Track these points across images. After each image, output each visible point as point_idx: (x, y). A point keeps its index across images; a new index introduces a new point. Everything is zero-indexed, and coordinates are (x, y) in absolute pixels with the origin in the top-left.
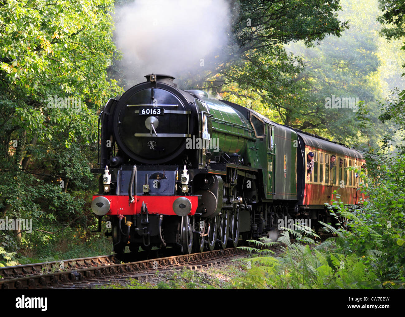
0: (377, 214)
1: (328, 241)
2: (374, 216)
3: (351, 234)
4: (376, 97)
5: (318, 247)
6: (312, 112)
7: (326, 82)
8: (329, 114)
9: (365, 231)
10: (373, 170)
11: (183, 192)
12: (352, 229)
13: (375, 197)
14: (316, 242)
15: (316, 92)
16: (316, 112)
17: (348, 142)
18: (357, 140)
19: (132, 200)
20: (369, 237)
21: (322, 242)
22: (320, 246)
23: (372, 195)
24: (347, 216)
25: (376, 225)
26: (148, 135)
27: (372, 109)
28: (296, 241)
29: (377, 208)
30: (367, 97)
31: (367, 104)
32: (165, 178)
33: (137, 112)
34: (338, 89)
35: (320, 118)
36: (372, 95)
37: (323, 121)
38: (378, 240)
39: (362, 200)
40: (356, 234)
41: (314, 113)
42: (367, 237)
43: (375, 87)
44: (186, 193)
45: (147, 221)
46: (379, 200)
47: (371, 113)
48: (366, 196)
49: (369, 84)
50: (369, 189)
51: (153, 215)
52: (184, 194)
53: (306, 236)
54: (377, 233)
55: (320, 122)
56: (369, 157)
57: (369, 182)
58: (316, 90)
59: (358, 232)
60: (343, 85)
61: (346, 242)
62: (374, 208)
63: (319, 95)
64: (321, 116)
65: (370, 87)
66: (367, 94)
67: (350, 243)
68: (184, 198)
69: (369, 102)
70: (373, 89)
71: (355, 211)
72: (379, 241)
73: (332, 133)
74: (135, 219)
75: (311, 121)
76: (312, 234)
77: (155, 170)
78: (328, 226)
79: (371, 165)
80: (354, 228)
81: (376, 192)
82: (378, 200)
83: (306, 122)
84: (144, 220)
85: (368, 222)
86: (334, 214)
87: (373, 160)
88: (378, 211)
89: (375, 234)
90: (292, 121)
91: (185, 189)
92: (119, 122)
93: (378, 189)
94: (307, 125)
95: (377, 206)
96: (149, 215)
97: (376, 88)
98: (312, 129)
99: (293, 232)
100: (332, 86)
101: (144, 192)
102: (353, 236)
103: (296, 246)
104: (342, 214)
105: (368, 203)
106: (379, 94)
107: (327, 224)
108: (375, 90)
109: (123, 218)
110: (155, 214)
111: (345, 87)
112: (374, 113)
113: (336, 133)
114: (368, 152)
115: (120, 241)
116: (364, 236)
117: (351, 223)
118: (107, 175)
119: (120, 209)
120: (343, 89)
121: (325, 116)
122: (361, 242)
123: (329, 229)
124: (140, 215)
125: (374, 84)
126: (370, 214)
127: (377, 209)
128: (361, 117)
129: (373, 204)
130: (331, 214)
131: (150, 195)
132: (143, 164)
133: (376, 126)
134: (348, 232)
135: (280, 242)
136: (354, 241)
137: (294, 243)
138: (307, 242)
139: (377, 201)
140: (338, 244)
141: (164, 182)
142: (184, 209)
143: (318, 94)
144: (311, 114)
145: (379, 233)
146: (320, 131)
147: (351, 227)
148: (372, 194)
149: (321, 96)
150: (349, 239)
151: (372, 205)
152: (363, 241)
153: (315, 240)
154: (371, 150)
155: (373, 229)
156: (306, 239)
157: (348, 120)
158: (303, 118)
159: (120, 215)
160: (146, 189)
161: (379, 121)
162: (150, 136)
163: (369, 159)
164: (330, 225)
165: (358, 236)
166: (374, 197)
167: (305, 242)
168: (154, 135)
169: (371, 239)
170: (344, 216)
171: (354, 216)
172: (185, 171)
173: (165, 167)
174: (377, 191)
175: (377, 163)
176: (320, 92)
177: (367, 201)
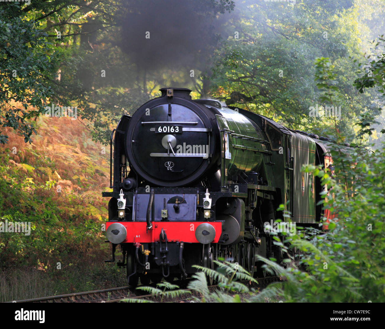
0: (351, 244)
1: (271, 288)
2: (346, 248)
3: (309, 277)
4: (350, 51)
5: (254, 298)
6: (246, 77)
7: (268, 26)
8: (272, 80)
9: (331, 272)
10: (344, 172)
11: (205, 217)
12: (311, 268)
13: (348, 216)
14: (250, 290)
15: (252, 43)
16: (252, 77)
17: (304, 124)
18: (318, 121)
19: (149, 226)
20: (338, 282)
21: (261, 290)
22: (258, 296)
23: (343, 213)
24: (302, 247)
25: (350, 262)
26: (165, 155)
27: (343, 71)
28: (219, 289)
29: (352, 233)
30: (334, 51)
31: (335, 63)
32: (185, 202)
33: (153, 129)
34: (287, 38)
35: (258, 86)
36: (344, 48)
37: (263, 92)
38: (353, 286)
39: (326, 221)
40: (316, 277)
41: (249, 77)
42: (335, 283)
43: (349, 34)
44: (209, 218)
45: (167, 249)
46: (354, 220)
47: (340, 77)
48: (333, 214)
49: (339, 29)
50: (338, 203)
51: (172, 242)
52: (206, 220)
53: (236, 279)
54: (351, 276)
55: (259, 93)
56: (337, 150)
57: (338, 192)
58: (251, 39)
59: (319, 273)
60: (296, 32)
61: (301, 290)
62: (346, 234)
63: (256, 48)
64: (259, 83)
65: (340, 34)
66: (336, 47)
67: (307, 292)
68: (207, 225)
69: (338, 58)
70: (345, 38)
71: (315, 239)
72: (354, 288)
73: (278, 111)
74: (153, 247)
75: (242, 92)
76: (243, 276)
77: (173, 193)
78: (271, 264)
79: (340, 164)
80: (313, 267)
81: (349, 207)
82: (352, 221)
83: (235, 92)
84: (163, 249)
85: (335, 258)
86: (280, 244)
87: (343, 155)
88: (352, 239)
89: (348, 277)
90: (213, 91)
91: (207, 214)
92: (133, 141)
93: (352, 202)
94: (237, 97)
95: (351, 231)
96: (168, 243)
97: (351, 36)
98: (245, 105)
99: (213, 274)
100: (277, 32)
101: (163, 218)
102: (311, 280)
103: (219, 297)
104: (294, 243)
105: (337, 225)
106: (354, 45)
107: (269, 260)
108: (349, 38)
109: (140, 246)
110: (174, 241)
111: (300, 35)
112: (346, 77)
113: (283, 110)
114: (335, 142)
115: (135, 272)
116: (329, 281)
117: (309, 259)
118: (122, 199)
119: (137, 236)
120: (297, 37)
121: (265, 82)
122: (325, 291)
123: (271, 268)
124: (159, 243)
125: (347, 29)
126: (340, 244)
127: (351, 236)
128: (324, 85)
129: (344, 226)
130: (275, 243)
131: (169, 221)
132: (160, 187)
133: (349, 99)
134: (304, 274)
135: (191, 290)
136: (314, 289)
137: (215, 292)
138: (236, 289)
139: (350, 222)
140: (287, 293)
141: (183, 206)
142: (207, 236)
143: (256, 46)
144: (243, 80)
145: (354, 275)
146: (257, 108)
147: (308, 266)
148: (342, 211)
149: (260, 49)
150: (306, 286)
151: (342, 229)
152: (329, 288)
153: (250, 287)
154: (340, 138)
155: (345, 268)
156: (234, 285)
157: (305, 89)
158: (230, 86)
159: (137, 243)
160: (165, 214)
161: (354, 90)
162: (168, 156)
163: (337, 153)
164: (274, 261)
165: (320, 280)
166: (346, 216)
167: (233, 291)
168: (171, 155)
169: (341, 285)
170: (297, 246)
171: (313, 247)
172: (207, 194)
173: (184, 190)
174: (351, 206)
175: (351, 160)
176: (259, 43)
177: (335, 222)
